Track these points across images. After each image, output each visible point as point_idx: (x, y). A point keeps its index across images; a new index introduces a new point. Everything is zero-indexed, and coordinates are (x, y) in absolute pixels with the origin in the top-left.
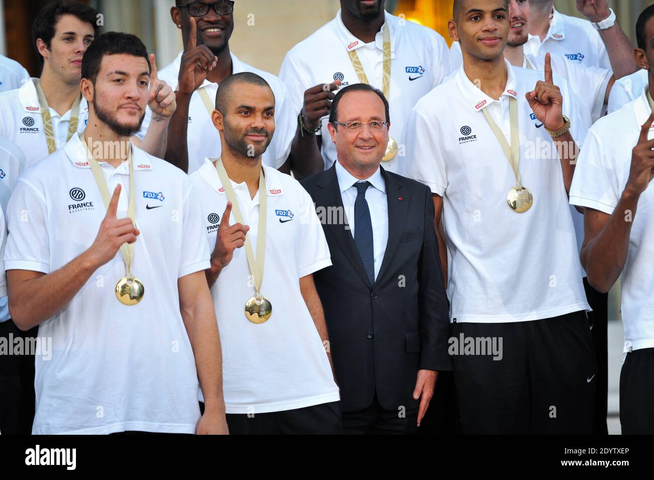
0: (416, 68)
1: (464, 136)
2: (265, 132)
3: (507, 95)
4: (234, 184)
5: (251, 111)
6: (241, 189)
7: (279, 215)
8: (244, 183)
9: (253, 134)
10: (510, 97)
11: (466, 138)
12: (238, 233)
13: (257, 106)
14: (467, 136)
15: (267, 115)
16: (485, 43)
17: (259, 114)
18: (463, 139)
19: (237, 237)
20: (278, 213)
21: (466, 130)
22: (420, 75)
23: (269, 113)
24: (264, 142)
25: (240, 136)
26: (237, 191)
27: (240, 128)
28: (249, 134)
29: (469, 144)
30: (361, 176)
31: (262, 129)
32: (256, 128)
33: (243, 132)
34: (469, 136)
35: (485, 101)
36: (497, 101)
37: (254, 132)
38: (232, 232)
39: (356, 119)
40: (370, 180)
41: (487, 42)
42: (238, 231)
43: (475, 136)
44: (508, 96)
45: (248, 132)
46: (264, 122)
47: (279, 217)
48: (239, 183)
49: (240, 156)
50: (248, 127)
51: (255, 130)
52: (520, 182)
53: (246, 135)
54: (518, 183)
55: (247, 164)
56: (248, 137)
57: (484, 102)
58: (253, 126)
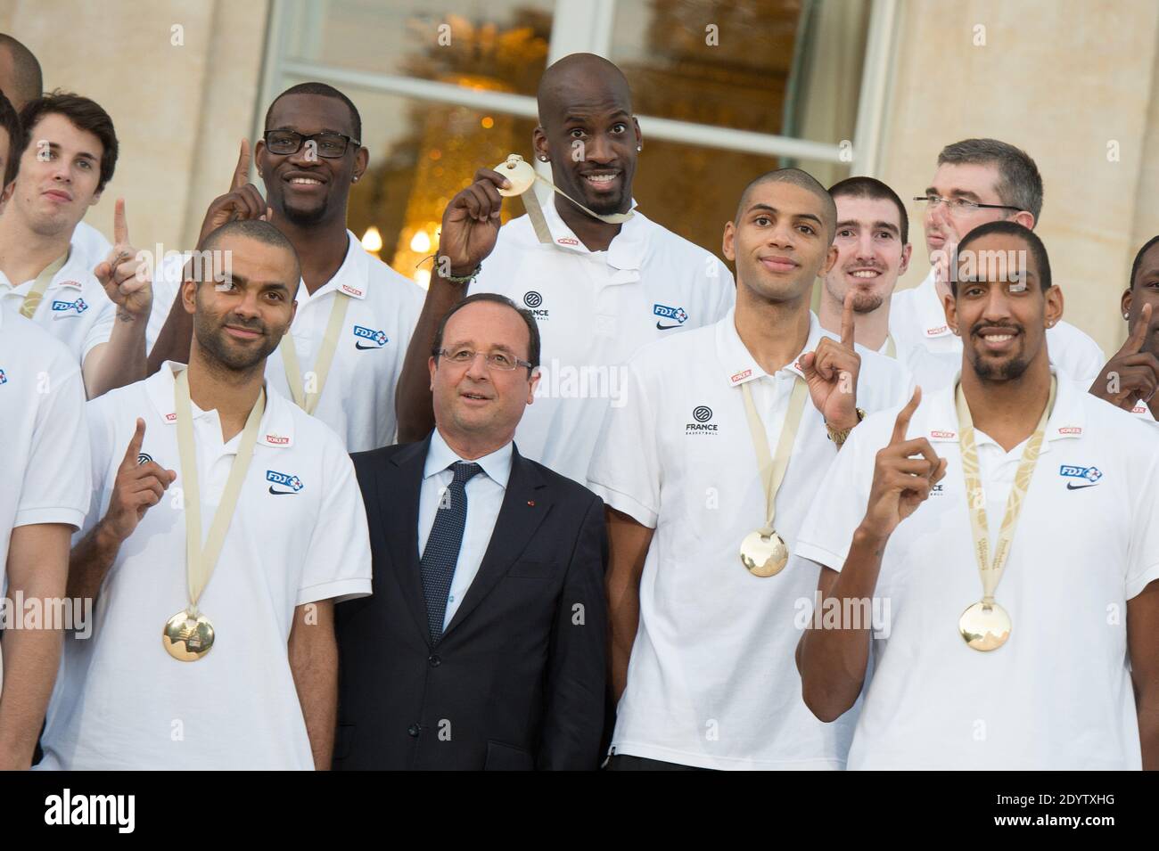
0: (673, 310)
1: (697, 423)
2: (259, 326)
3: (792, 372)
4: (196, 410)
5: (240, 285)
6: (209, 422)
7: (272, 480)
8: (214, 413)
9: (235, 325)
10: (799, 376)
11: (699, 427)
12: (147, 478)
13: (250, 278)
14: (701, 424)
15: (270, 296)
16: (767, 266)
17: (252, 293)
18: (693, 426)
19: (145, 486)
20: (271, 476)
21: (703, 414)
22: (677, 323)
23: (275, 295)
24: (256, 343)
25: (214, 327)
26: (200, 424)
27: (213, 311)
28: (228, 324)
29: (701, 437)
30: (466, 451)
31: (254, 318)
32: (241, 314)
33: (219, 320)
34: (705, 424)
35: (750, 371)
36: (771, 377)
37: (237, 323)
38: (139, 475)
39: (466, 344)
40: (482, 462)
41: (771, 265)
42: (149, 474)
43: (715, 426)
44: (796, 374)
45: (228, 320)
46: (260, 307)
47: (271, 483)
48: (205, 408)
49: (216, 362)
50: (230, 311)
51: (239, 318)
52: (773, 522)
53: (224, 326)
54: (768, 523)
55: (226, 380)
56: (228, 330)
57: (748, 374)
58: (237, 310)
